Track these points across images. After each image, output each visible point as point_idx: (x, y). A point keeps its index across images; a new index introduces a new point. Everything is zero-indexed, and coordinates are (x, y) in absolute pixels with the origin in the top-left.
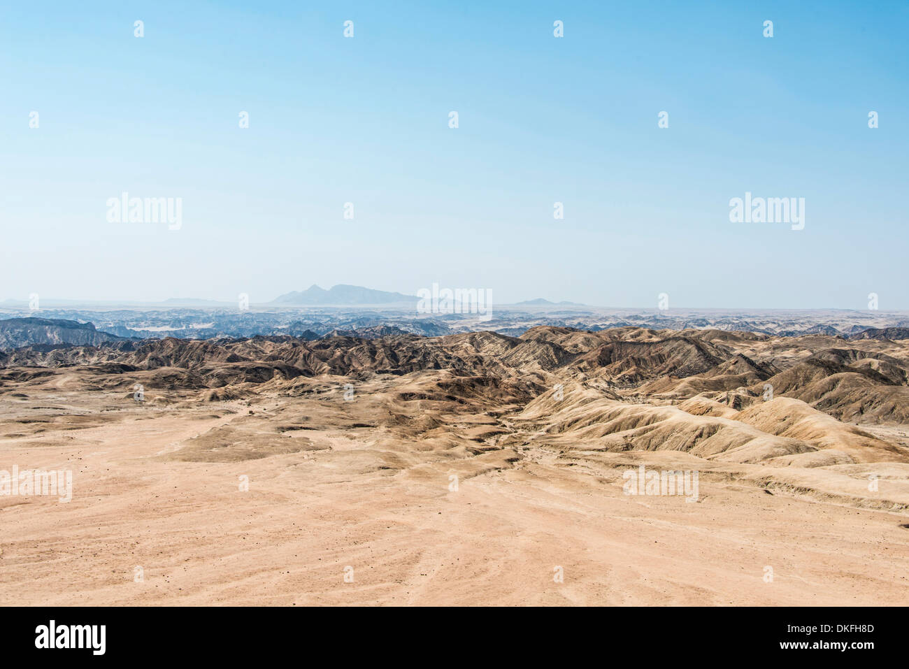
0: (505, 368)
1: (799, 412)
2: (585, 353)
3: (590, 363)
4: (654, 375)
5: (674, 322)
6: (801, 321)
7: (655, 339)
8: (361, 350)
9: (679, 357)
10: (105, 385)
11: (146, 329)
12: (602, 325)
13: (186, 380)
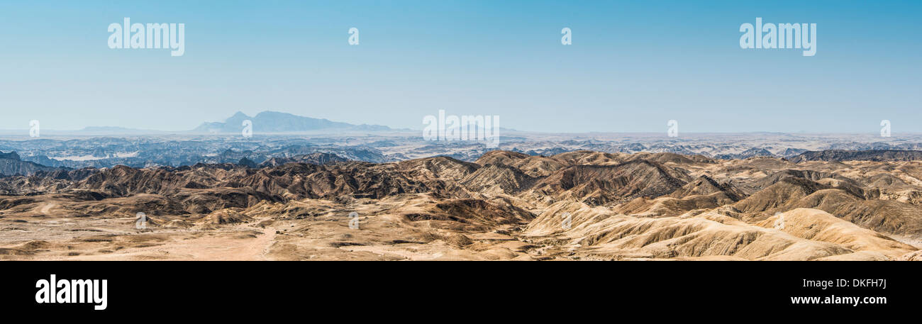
0: (469, 193)
1: (824, 221)
2: (546, 177)
3: (554, 186)
4: (618, 197)
5: (610, 146)
6: (735, 145)
7: (611, 163)
8: (319, 176)
9: (641, 179)
10: (90, 212)
11: (68, 158)
12: (538, 150)
13: (167, 206)
